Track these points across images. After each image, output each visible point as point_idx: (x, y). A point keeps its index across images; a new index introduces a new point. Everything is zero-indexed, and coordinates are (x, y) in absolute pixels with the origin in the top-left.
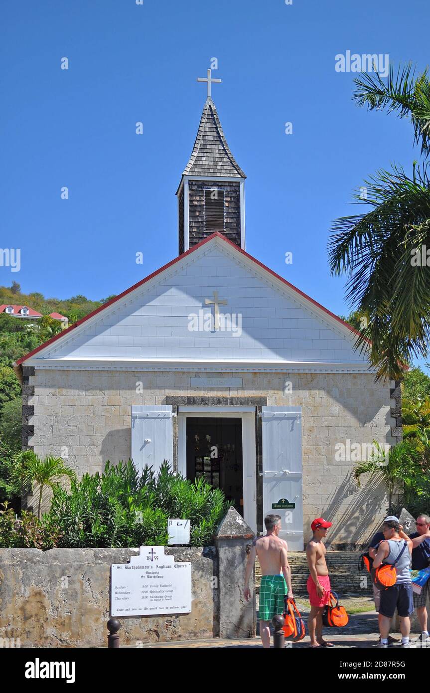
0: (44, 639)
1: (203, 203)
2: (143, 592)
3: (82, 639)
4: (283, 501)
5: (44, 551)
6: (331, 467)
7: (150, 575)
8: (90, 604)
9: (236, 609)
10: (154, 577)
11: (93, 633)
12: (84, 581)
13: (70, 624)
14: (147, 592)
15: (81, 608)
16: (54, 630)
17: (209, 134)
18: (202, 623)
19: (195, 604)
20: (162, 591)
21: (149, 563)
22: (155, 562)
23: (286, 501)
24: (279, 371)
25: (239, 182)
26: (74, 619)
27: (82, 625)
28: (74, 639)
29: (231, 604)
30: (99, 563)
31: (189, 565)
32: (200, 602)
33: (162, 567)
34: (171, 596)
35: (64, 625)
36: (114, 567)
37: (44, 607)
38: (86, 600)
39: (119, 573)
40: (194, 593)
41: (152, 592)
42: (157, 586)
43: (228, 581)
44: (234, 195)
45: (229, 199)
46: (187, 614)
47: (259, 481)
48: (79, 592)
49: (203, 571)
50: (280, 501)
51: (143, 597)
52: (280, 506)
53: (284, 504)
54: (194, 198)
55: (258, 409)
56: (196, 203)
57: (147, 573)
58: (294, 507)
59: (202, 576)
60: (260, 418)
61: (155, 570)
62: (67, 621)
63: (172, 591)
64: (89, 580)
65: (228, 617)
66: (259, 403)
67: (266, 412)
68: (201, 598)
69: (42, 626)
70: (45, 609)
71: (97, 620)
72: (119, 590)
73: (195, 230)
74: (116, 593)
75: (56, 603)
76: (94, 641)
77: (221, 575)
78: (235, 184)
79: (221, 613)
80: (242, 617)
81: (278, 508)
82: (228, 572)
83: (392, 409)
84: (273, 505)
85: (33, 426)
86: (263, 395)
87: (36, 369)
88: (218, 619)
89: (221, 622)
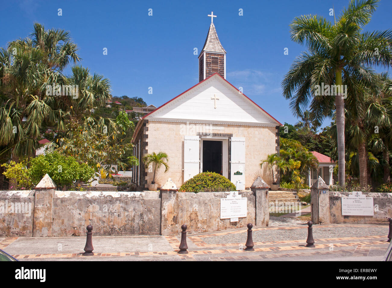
0: (197, 229)
1: (211, 62)
2: (231, 209)
3: (211, 228)
5: (196, 193)
6: (255, 160)
7: (234, 203)
8: (213, 214)
9: (262, 215)
10: (235, 203)
11: (214, 226)
12: (211, 205)
13: (206, 222)
14: (232, 209)
15: (210, 216)
16: (201, 224)
17: (212, 36)
18: (250, 221)
19: (248, 214)
20: (237, 209)
21: (233, 198)
22: (235, 198)
23: (239, 172)
24: (237, 125)
25: (224, 55)
26: (208, 220)
27: (210, 223)
28: (208, 228)
29: (261, 213)
30: (216, 198)
31: (246, 198)
32: (250, 213)
33: (238, 199)
34: (240, 211)
35: (204, 223)
36: (222, 199)
37: (197, 216)
38: (212, 212)
39: (223, 202)
40: (248, 209)
41: (234, 209)
42: (236, 207)
43: (260, 204)
45: (220, 60)
46: (246, 217)
47: (229, 164)
48: (210, 209)
49: (251, 201)
50: (237, 172)
51: (231, 211)
54: (207, 59)
55: (230, 138)
56: (208, 61)
57: (233, 202)
59: (250, 203)
60: (231, 141)
61: (235, 200)
62: (205, 221)
63: (240, 209)
64: (213, 205)
65: (259, 218)
66: (230, 136)
67: (233, 139)
68: (250, 211)
69: (197, 223)
70: (198, 216)
71: (215, 220)
72: (223, 209)
73: (208, 71)
74: (222, 210)
75: (202, 214)
76: (214, 229)
77: (257, 202)
78: (222, 55)
79: (257, 217)
80: (264, 219)
81: (236, 174)
82: (259, 201)
83: (276, 140)
84: (235, 173)
85: (148, 142)
86: (231, 133)
87: (149, 120)
88: (256, 219)
89: (257, 220)
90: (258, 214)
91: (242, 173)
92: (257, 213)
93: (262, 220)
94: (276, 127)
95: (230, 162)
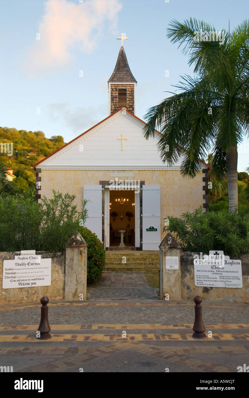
1: (117, 95)
4: (152, 227)
9: (74, 285)
23: (153, 228)
24: (151, 169)
25: (134, 85)
29: (71, 282)
32: (55, 281)
43: (70, 269)
44: (131, 97)
45: (129, 92)
47: (141, 218)
49: (56, 264)
50: (150, 228)
52: (150, 230)
53: (152, 229)
54: (113, 92)
55: (141, 186)
56: (114, 94)
58: (156, 230)
60: (142, 191)
65: (69, 289)
67: (145, 187)
68: (55, 278)
73: (113, 106)
77: (66, 266)
78: (132, 86)
79: (65, 287)
80: (77, 289)
81: (149, 231)
82: (70, 265)
83: (203, 186)
84: (147, 229)
85: (40, 195)
86: (143, 180)
87: (42, 169)
88: (64, 289)
89: (65, 291)
90: (68, 282)
91: (156, 229)
92: (66, 282)
93: (73, 291)
94: (203, 170)
95: (141, 215)
